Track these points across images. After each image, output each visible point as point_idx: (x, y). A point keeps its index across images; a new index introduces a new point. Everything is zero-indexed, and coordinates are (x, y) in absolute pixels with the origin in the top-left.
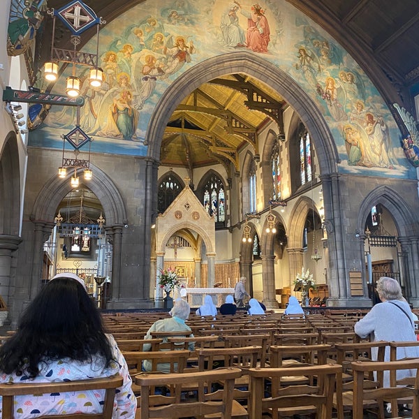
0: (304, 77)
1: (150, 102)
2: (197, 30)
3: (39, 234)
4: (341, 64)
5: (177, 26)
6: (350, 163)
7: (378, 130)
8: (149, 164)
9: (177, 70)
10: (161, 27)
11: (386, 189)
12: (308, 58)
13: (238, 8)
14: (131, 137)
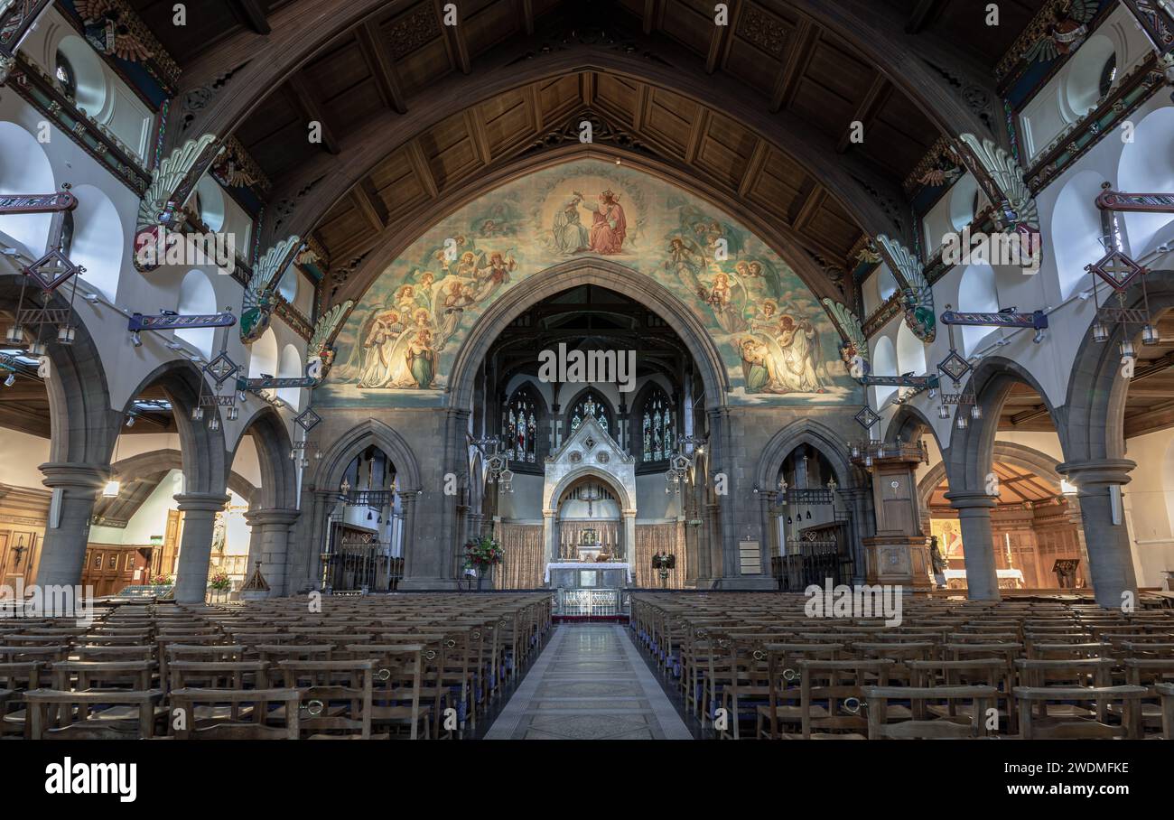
0: (679, 278)
1: (454, 339)
2: (520, 240)
3: (320, 506)
4: (741, 251)
5: (492, 239)
6: (749, 391)
7: (800, 339)
8: (451, 415)
9: (490, 293)
10: (472, 245)
11: (810, 423)
12: (686, 251)
13: (579, 201)
14: (428, 385)
